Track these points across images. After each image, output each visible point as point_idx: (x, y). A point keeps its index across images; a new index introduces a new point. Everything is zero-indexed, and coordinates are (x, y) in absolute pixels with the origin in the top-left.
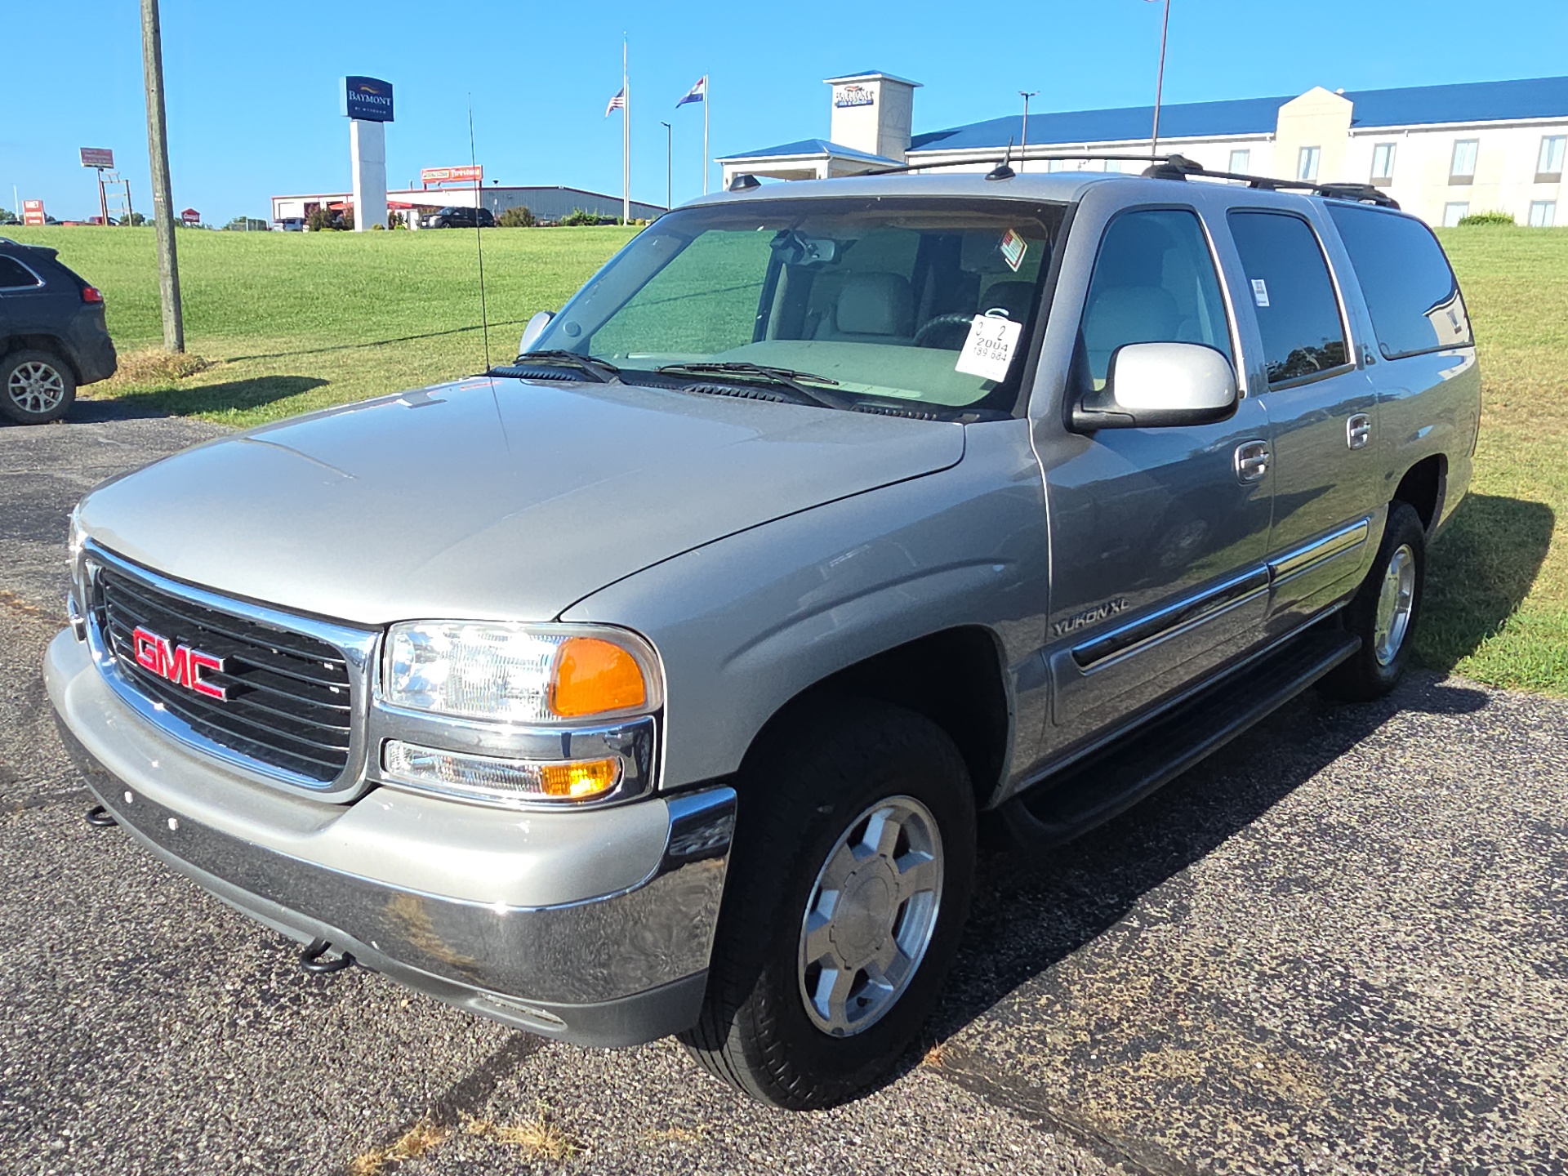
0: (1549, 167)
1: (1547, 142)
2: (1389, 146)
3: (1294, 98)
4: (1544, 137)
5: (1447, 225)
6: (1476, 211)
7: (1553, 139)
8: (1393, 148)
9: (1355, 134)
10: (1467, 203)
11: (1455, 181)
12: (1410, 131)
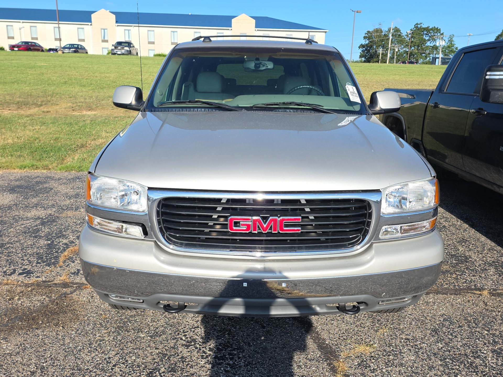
0: (174, 40)
1: (172, 33)
2: (129, 30)
3: (96, 11)
4: (171, 31)
5: (150, 56)
6: (157, 52)
7: (174, 32)
8: (130, 31)
9: (118, 26)
10: (154, 50)
11: (150, 43)
12: (134, 26)
